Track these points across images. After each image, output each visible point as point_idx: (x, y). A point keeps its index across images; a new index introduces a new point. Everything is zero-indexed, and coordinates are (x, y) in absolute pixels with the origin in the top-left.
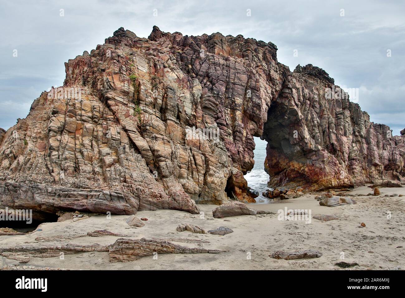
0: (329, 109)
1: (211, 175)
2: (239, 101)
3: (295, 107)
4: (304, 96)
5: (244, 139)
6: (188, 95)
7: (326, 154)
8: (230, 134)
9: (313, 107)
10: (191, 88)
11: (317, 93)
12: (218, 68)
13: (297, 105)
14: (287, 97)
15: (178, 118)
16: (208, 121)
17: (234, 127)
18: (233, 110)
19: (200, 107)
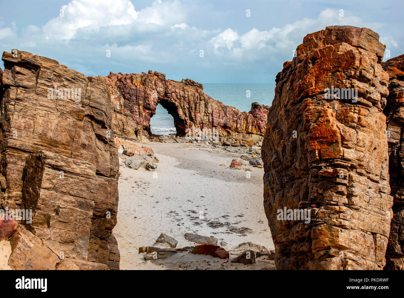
0: (193, 101)
1: (125, 129)
2: (141, 102)
3: (174, 102)
4: (180, 96)
5: (144, 116)
6: (118, 103)
7: (189, 121)
8: (137, 115)
9: (185, 100)
10: (120, 100)
11: (187, 93)
12: (133, 90)
13: (175, 100)
14: (169, 97)
15: (115, 111)
16: (126, 111)
17: (139, 112)
18: (139, 106)
19: (123, 107)
